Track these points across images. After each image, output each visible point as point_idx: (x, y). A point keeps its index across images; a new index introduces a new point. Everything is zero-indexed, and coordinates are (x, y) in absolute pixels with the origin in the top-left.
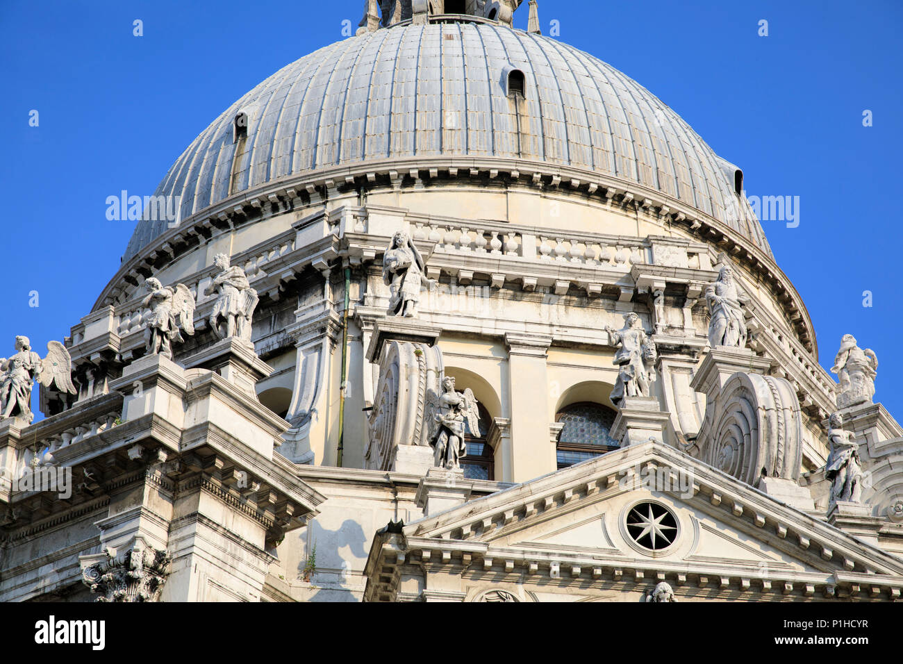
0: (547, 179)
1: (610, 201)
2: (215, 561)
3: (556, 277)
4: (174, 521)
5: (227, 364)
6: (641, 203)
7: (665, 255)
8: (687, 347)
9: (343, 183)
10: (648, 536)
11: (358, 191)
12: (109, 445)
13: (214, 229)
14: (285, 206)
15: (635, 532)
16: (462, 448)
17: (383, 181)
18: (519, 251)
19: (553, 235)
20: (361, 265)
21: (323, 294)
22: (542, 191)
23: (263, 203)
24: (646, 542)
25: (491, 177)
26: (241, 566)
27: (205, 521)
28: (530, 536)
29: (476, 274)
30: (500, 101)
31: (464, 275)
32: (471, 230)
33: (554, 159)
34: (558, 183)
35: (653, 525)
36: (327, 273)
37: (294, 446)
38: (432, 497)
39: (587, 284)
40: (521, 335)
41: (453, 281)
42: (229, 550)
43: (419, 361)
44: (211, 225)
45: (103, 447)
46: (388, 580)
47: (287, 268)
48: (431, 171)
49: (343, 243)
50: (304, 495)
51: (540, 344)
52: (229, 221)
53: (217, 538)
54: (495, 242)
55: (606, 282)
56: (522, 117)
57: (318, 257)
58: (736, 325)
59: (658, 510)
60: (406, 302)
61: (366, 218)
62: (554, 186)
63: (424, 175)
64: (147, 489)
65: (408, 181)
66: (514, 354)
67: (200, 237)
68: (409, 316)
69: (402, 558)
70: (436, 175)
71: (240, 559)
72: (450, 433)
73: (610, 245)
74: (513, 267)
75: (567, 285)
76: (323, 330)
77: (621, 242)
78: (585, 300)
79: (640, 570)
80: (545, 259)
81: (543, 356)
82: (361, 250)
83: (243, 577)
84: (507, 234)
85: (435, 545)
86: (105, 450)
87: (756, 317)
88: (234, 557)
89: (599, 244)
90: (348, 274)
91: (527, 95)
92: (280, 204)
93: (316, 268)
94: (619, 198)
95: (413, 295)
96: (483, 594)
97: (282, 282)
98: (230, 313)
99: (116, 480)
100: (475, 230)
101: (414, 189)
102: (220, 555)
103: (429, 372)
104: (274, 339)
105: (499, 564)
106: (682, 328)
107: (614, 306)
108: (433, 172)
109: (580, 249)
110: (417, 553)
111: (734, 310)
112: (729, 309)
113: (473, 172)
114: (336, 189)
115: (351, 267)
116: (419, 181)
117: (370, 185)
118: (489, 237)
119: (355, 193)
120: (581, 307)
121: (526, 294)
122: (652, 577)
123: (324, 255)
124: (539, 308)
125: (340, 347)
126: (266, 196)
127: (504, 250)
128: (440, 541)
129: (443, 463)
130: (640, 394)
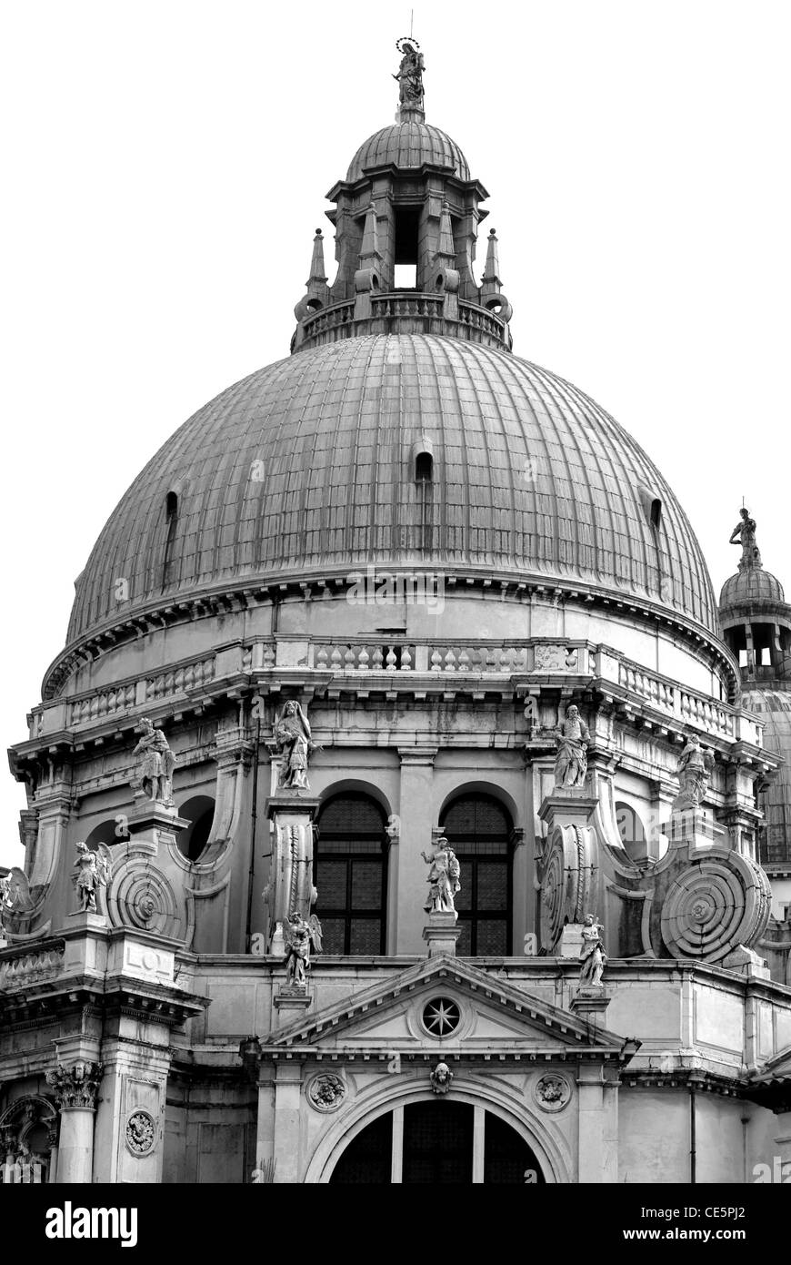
1: (504, 591)
2: (133, 1064)
3: (443, 689)
4: (103, 1041)
5: (152, 827)
6: (534, 590)
7: (545, 657)
9: (260, 593)
10: (438, 1025)
13: (149, 625)
15: (428, 1022)
16: (306, 965)
17: (295, 591)
18: (412, 665)
19: (443, 644)
20: (269, 695)
21: (238, 721)
24: (436, 1029)
26: (153, 1062)
27: (124, 1039)
29: (372, 693)
30: (407, 488)
31: (360, 695)
32: (369, 645)
34: (457, 583)
36: (241, 702)
37: (212, 877)
38: (283, 1009)
39: (472, 693)
40: (412, 746)
41: (352, 698)
42: (143, 1054)
43: (293, 852)
44: (147, 621)
47: (207, 696)
48: (336, 581)
49: (252, 680)
51: (428, 753)
52: (162, 620)
54: (391, 657)
55: (488, 690)
56: (427, 506)
57: (232, 690)
58: (575, 763)
59: (447, 1003)
60: (294, 771)
61: (275, 645)
63: (331, 585)
64: (83, 1018)
65: (317, 590)
66: (405, 764)
67: (138, 629)
68: (295, 786)
69: (260, 1057)
70: (341, 583)
71: (152, 1058)
72: (297, 956)
73: (496, 648)
74: (406, 683)
75: (454, 695)
76: (238, 757)
77: (506, 645)
78: (471, 706)
79: (427, 1055)
80: (435, 670)
81: (429, 766)
82: (268, 685)
83: (154, 1069)
84: (403, 647)
85: (281, 1050)
86: (55, 993)
88: (145, 1057)
89: (486, 647)
91: (433, 478)
93: (231, 698)
94: (513, 588)
95: (299, 764)
97: (204, 705)
98: (153, 777)
99: (63, 1011)
100: (372, 646)
101: (324, 597)
102: (137, 1059)
103: (300, 863)
104: (201, 752)
105: (327, 1057)
107: (497, 709)
108: (338, 582)
109: (468, 655)
110: (269, 1055)
111: (575, 750)
112: (571, 748)
114: (253, 598)
116: (327, 590)
117: (285, 594)
118: (385, 652)
119: (269, 602)
120: (468, 711)
121: (417, 705)
122: (436, 1059)
123: (237, 690)
124: (430, 715)
125: (252, 770)
126: (193, 602)
127: (398, 664)
128: (285, 1046)
129: (292, 981)
130: (444, 907)
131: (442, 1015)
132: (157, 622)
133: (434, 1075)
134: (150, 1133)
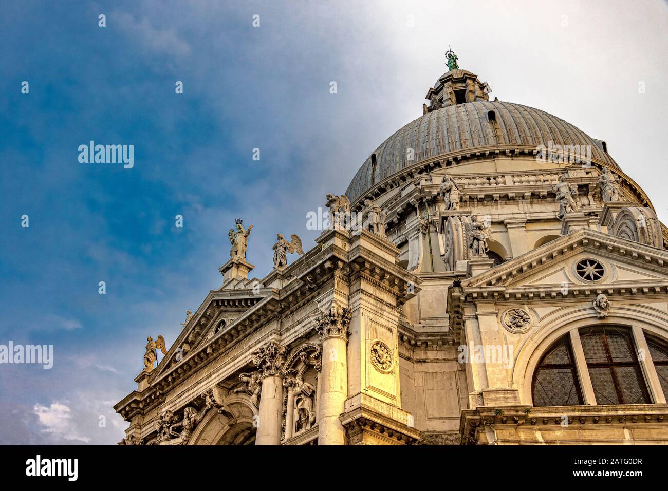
0: (512, 152)
2: (372, 311)
3: (524, 191)
4: (350, 295)
7: (575, 174)
8: (594, 212)
9: (420, 170)
10: (589, 275)
11: (427, 172)
12: (316, 263)
14: (396, 185)
15: (582, 274)
16: (486, 247)
17: (438, 165)
18: (504, 183)
19: (520, 174)
20: (431, 199)
21: (416, 215)
22: (511, 157)
23: (386, 186)
24: (588, 277)
25: (486, 155)
26: (385, 313)
27: (364, 292)
28: (527, 282)
29: (485, 195)
30: (485, 125)
31: (480, 196)
32: (480, 178)
33: (514, 143)
34: (518, 153)
35: (590, 270)
36: (417, 206)
38: (474, 270)
39: (539, 192)
40: (511, 219)
41: (475, 200)
42: (378, 306)
43: (461, 222)
45: (314, 265)
46: (458, 312)
47: (400, 206)
48: (458, 157)
49: (421, 191)
50: (412, 279)
51: (521, 222)
52: (373, 196)
53: (372, 301)
54: (493, 181)
55: (548, 190)
56: (497, 129)
57: (412, 199)
58: (616, 191)
59: (592, 262)
60: (453, 203)
61: (431, 180)
62: (517, 154)
63: (455, 159)
64: (336, 282)
65: (449, 163)
66: (509, 228)
68: (455, 209)
69: (463, 299)
70: (461, 158)
71: (385, 311)
72: (478, 240)
73: (548, 174)
74: (503, 190)
75: (530, 194)
76: (419, 230)
77: (552, 172)
78: (540, 200)
79: (587, 290)
80: (517, 184)
81: (523, 227)
82: (430, 192)
83: (387, 319)
84: (497, 177)
85: (479, 290)
86: (315, 266)
88: (381, 309)
89: (542, 174)
90: (426, 205)
91: (497, 121)
92: (394, 185)
93: (412, 204)
95: (455, 200)
96: (507, 311)
97: (398, 214)
98: (374, 223)
99: (321, 280)
100: (482, 177)
101: (452, 166)
102: (375, 308)
104: (398, 239)
105: (513, 295)
106: (589, 205)
108: (459, 157)
109: (533, 178)
110: (470, 295)
111: (613, 185)
112: (611, 184)
113: (478, 154)
115: (428, 201)
116: (454, 163)
117: (432, 169)
118: (489, 179)
120: (538, 203)
121: (511, 201)
122: (594, 292)
123: (414, 197)
124: (518, 206)
125: (427, 236)
126: (387, 182)
127: (497, 183)
128: (481, 288)
130: (573, 211)
133: (597, 304)
134: (389, 359)
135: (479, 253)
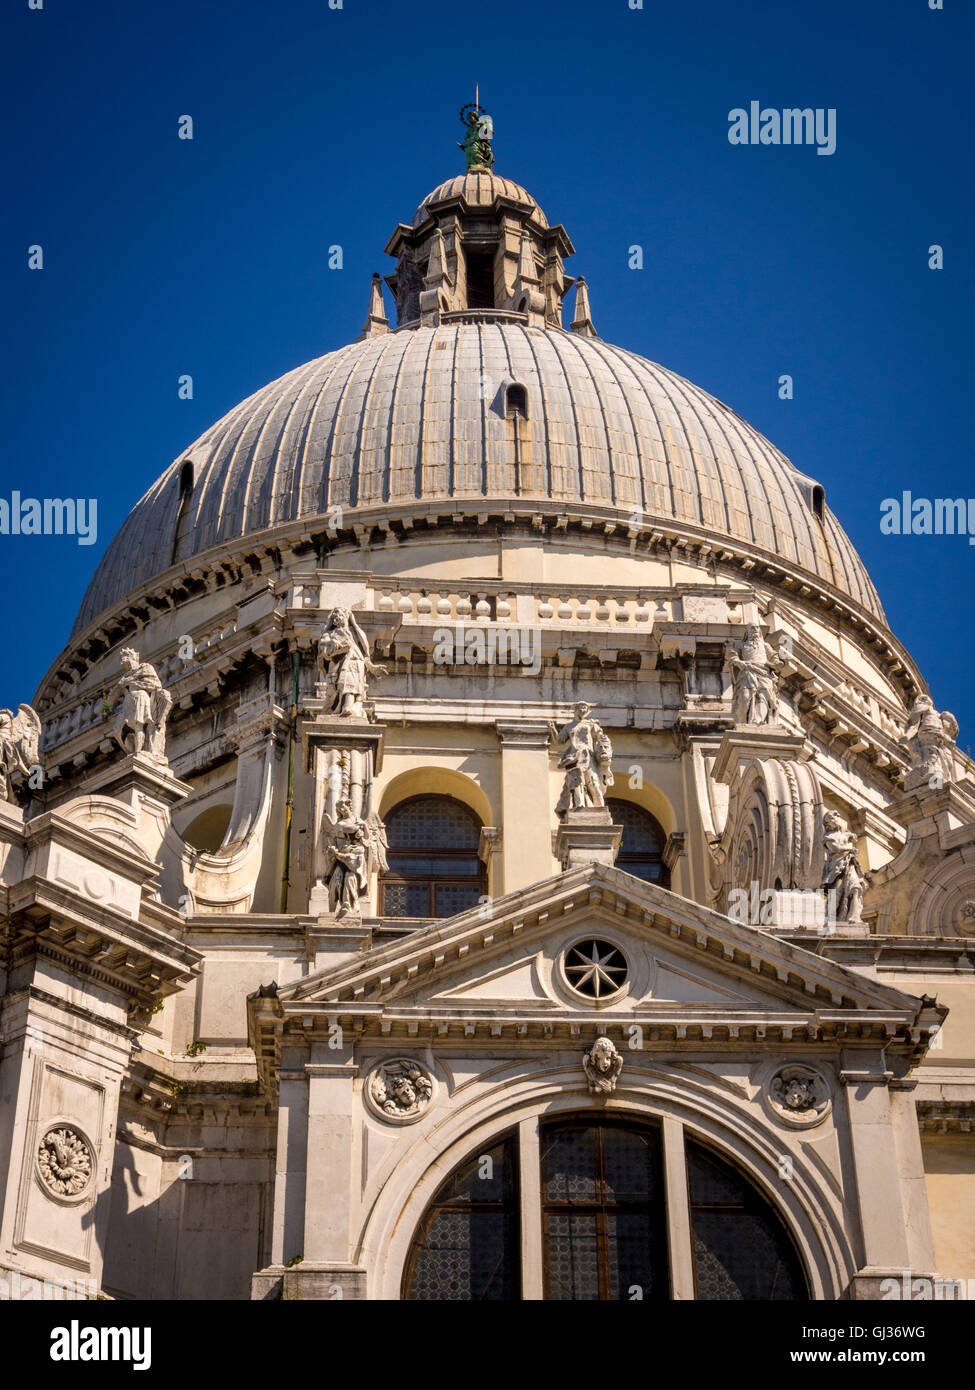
0: (550, 522)
1: (634, 542)
2: (57, 1042)
3: (559, 646)
5: (131, 786)
6: (674, 542)
7: (698, 607)
8: (725, 723)
9: (299, 543)
10: (590, 981)
11: (318, 552)
13: (152, 610)
14: (232, 576)
15: (574, 977)
16: (362, 886)
17: (347, 538)
18: (513, 615)
21: (267, 686)
22: (544, 536)
23: (206, 575)
24: (588, 988)
25: (479, 524)
26: (93, 1046)
27: (42, 996)
30: (496, 424)
32: (452, 593)
33: (562, 494)
34: (564, 526)
36: (271, 660)
37: (226, 880)
38: (321, 950)
39: (598, 652)
40: (515, 722)
41: (429, 658)
42: (75, 1027)
44: (147, 605)
47: (225, 655)
48: (404, 521)
49: (285, 623)
51: (539, 731)
52: (169, 599)
53: (59, 1016)
54: (483, 605)
55: (620, 648)
56: (524, 444)
57: (258, 642)
59: (604, 948)
60: (344, 696)
61: (318, 590)
62: (561, 528)
63: (396, 527)
65: (378, 537)
66: (507, 745)
67: (137, 620)
68: (344, 714)
69: (280, 1028)
70: (411, 525)
71: (91, 1038)
72: (345, 870)
73: (632, 600)
75: (572, 654)
76: (266, 731)
77: (642, 595)
78: (597, 672)
79: (575, 1026)
80: (546, 623)
81: (543, 746)
82: (308, 629)
83: (96, 1058)
84: (498, 594)
85: (318, 1011)
87: (819, 678)
88: (83, 1035)
89: (616, 599)
90: (297, 662)
91: (530, 415)
92: (226, 574)
93: (258, 654)
94: (645, 539)
95: (352, 686)
96: (382, 1065)
97: (221, 673)
98: (137, 723)
100: (457, 593)
101: (386, 545)
102: (64, 1034)
103: (354, 786)
104: (216, 744)
105: (400, 1028)
106: (719, 700)
107: (635, 676)
108: (408, 523)
110: (296, 1022)
111: (760, 677)
112: (754, 677)
113: (458, 519)
114: (290, 551)
115: (300, 651)
116: (391, 535)
117: (332, 545)
118: (474, 600)
119: (313, 555)
122: (592, 1032)
123: (265, 639)
124: (541, 684)
126: (210, 565)
127: (493, 615)
128: (323, 1006)
129: (339, 906)
130: (590, 804)
131: (597, 969)
132: (160, 604)
133: (590, 1060)
134: (85, 1165)
135: (341, 901)
